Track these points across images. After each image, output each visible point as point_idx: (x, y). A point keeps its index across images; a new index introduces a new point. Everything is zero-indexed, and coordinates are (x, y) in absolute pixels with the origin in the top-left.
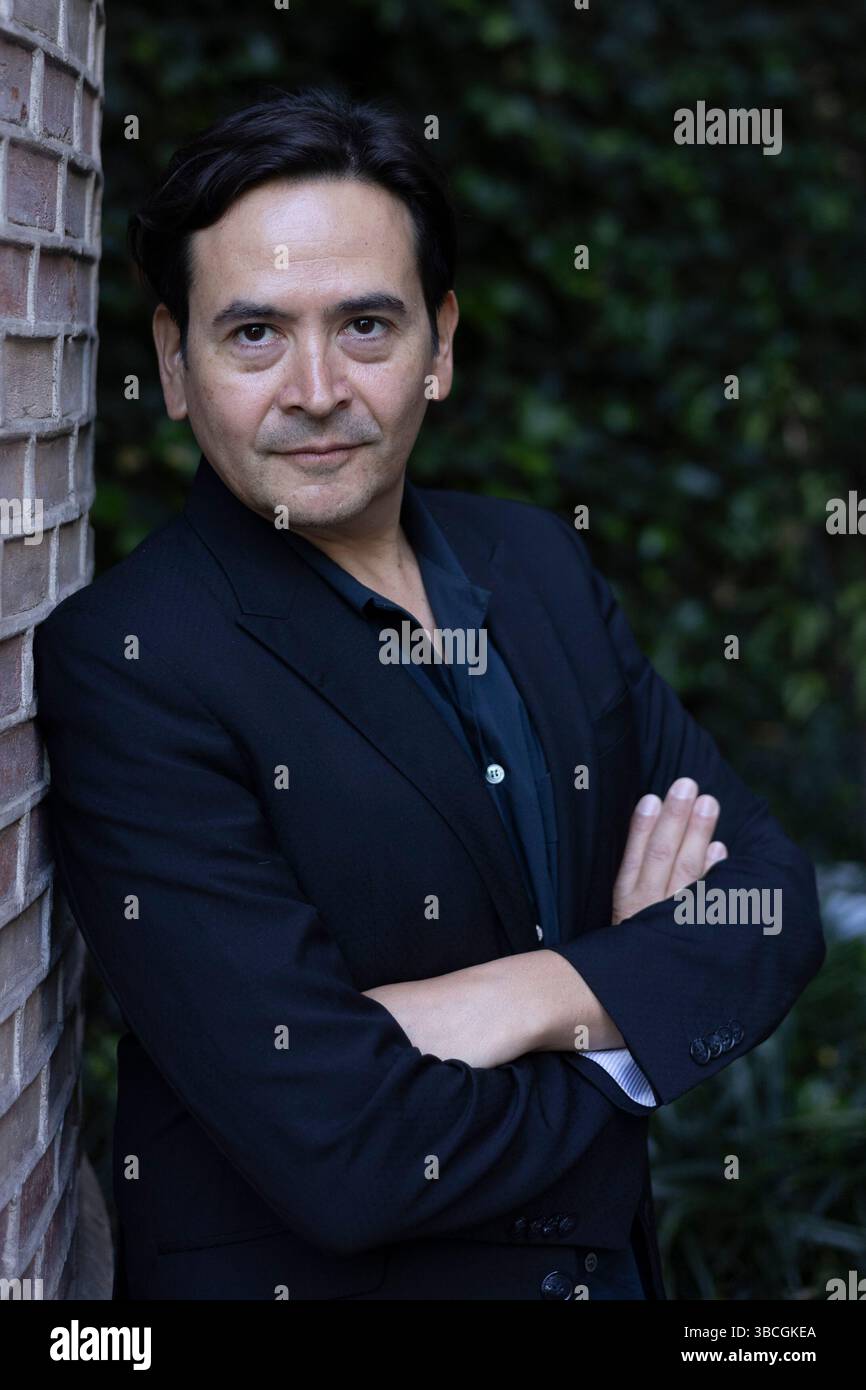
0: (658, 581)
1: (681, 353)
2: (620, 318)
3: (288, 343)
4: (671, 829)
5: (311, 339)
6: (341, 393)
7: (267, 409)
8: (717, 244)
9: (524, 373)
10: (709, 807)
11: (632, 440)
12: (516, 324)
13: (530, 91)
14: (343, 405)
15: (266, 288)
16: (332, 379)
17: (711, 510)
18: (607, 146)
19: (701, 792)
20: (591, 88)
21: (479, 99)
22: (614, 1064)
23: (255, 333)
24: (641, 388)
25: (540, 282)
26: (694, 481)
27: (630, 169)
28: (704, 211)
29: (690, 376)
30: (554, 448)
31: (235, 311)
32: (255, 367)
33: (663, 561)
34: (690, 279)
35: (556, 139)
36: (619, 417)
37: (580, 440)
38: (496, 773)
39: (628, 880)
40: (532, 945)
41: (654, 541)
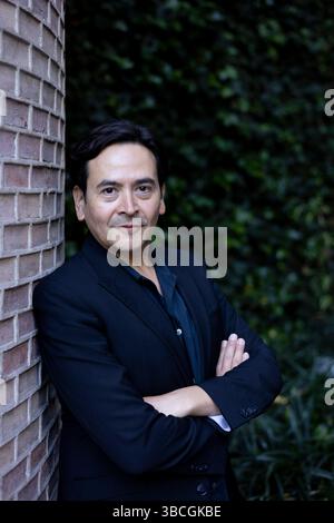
0: (282, 267)
1: (290, 194)
2: (269, 183)
3: (120, 193)
4: (231, 350)
5: (126, 192)
6: (137, 209)
7: (113, 213)
8: (302, 159)
9: (238, 201)
10: (242, 342)
11: (273, 222)
12: (234, 185)
13: (238, 113)
14: (137, 212)
15: (114, 176)
16: (134, 204)
17: (301, 243)
18: (264, 128)
19: (239, 337)
20: (259, 110)
21: (221, 115)
22: (218, 419)
23: (109, 191)
24: (277, 205)
25: (242, 172)
26: (294, 235)
27: (273, 136)
28: (298, 148)
29: (293, 201)
30: (246, 225)
31: (104, 183)
32: (109, 201)
33: (284, 260)
34: (293, 170)
35: (247, 127)
36: (269, 215)
37: (255, 222)
38: (179, 331)
39: (219, 366)
40: (192, 384)
41: (280, 254)
